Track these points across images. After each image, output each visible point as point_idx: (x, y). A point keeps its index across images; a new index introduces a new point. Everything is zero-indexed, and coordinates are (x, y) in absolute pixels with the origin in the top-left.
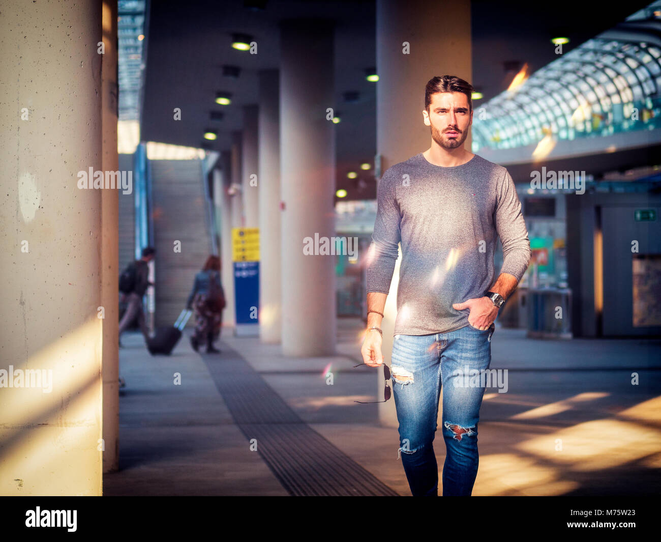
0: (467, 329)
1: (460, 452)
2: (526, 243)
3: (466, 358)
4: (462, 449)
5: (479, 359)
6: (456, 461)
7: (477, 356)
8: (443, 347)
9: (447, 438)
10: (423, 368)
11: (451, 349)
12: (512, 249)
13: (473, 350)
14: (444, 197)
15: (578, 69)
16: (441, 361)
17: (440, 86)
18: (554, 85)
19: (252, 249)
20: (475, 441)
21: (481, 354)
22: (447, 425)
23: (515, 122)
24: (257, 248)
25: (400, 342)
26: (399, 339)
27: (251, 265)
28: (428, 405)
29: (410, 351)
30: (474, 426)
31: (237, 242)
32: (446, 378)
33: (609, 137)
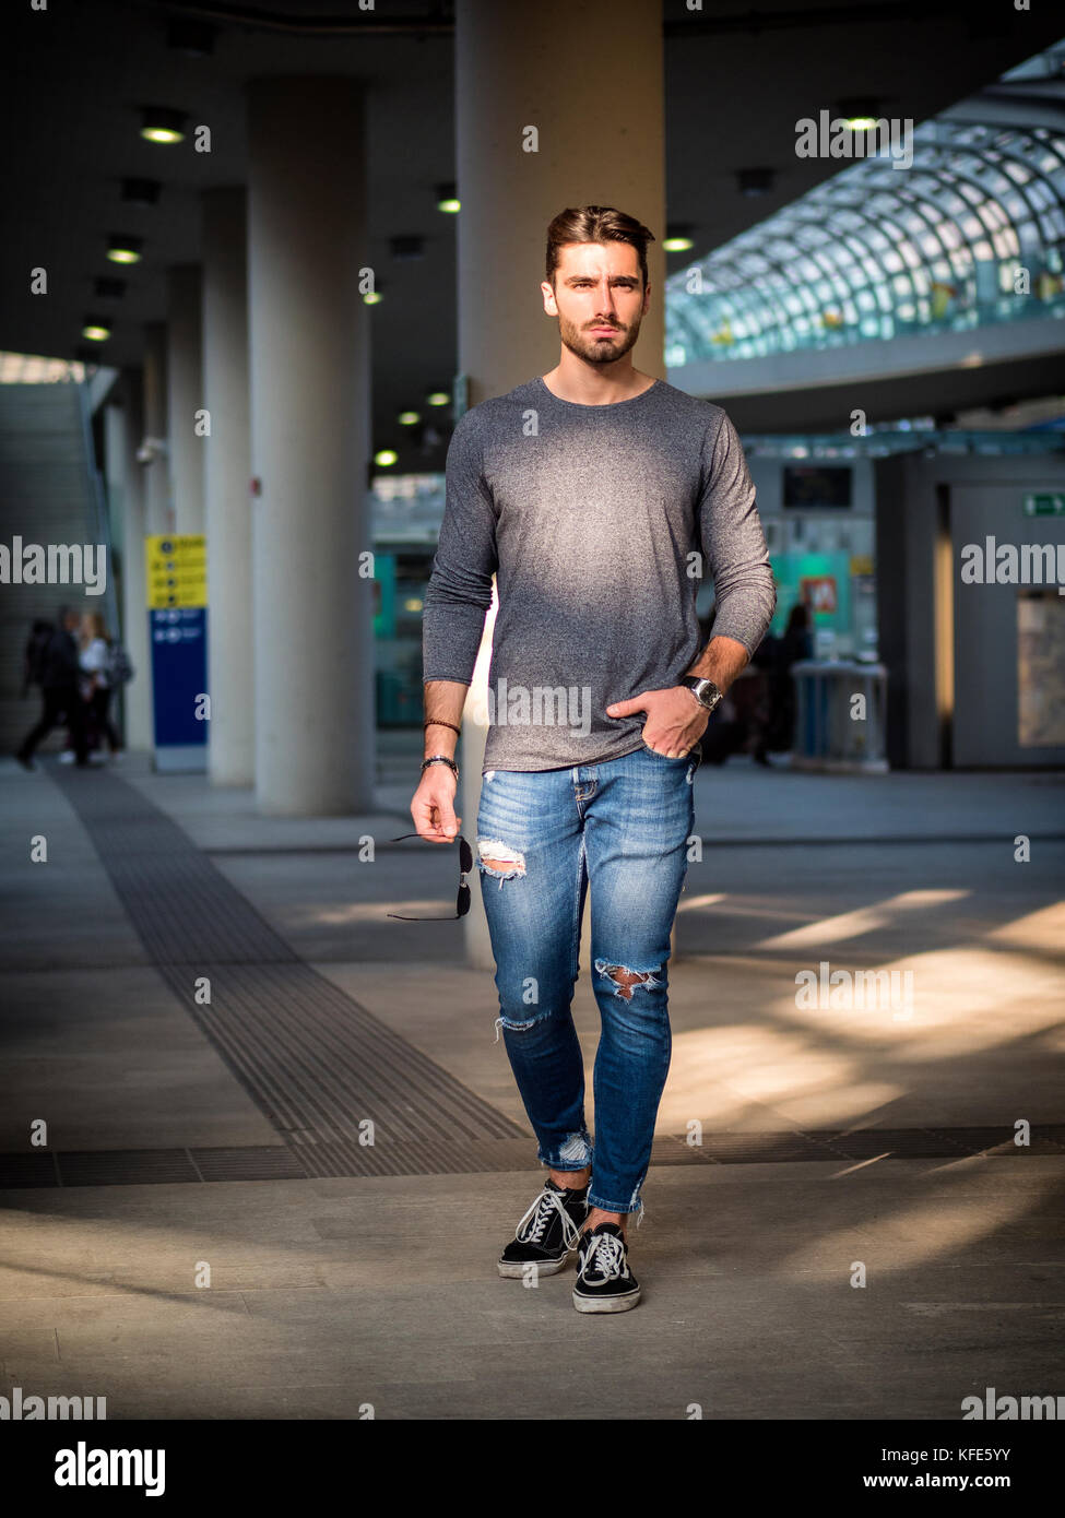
0: (641, 755)
1: (630, 1025)
2: (764, 571)
3: (638, 820)
4: (633, 1018)
5: (667, 820)
6: (622, 1045)
7: (662, 814)
8: (588, 796)
9: (602, 996)
10: (545, 843)
11: (607, 800)
12: (736, 585)
13: (653, 801)
14: (586, 470)
15: (901, 187)
16: (586, 827)
17: (579, 228)
18: (851, 221)
19: (189, 581)
20: (662, 1001)
21: (670, 809)
22: (602, 967)
23: (764, 302)
24: (202, 579)
25: (496, 787)
26: (494, 780)
27: (186, 616)
28: (559, 923)
29: (517, 806)
30: (658, 969)
31: (157, 566)
32: (597, 864)
33: (969, 332)
